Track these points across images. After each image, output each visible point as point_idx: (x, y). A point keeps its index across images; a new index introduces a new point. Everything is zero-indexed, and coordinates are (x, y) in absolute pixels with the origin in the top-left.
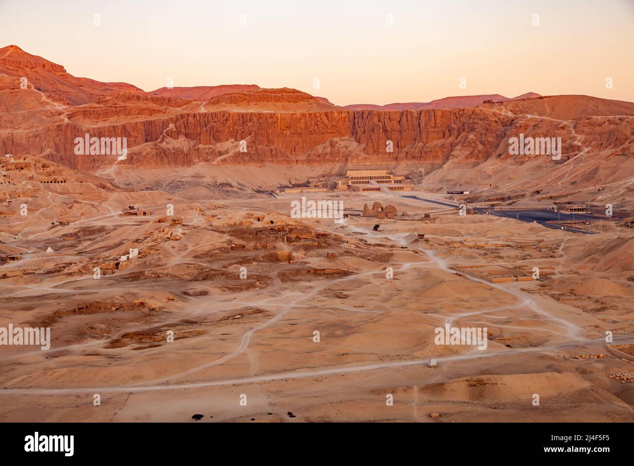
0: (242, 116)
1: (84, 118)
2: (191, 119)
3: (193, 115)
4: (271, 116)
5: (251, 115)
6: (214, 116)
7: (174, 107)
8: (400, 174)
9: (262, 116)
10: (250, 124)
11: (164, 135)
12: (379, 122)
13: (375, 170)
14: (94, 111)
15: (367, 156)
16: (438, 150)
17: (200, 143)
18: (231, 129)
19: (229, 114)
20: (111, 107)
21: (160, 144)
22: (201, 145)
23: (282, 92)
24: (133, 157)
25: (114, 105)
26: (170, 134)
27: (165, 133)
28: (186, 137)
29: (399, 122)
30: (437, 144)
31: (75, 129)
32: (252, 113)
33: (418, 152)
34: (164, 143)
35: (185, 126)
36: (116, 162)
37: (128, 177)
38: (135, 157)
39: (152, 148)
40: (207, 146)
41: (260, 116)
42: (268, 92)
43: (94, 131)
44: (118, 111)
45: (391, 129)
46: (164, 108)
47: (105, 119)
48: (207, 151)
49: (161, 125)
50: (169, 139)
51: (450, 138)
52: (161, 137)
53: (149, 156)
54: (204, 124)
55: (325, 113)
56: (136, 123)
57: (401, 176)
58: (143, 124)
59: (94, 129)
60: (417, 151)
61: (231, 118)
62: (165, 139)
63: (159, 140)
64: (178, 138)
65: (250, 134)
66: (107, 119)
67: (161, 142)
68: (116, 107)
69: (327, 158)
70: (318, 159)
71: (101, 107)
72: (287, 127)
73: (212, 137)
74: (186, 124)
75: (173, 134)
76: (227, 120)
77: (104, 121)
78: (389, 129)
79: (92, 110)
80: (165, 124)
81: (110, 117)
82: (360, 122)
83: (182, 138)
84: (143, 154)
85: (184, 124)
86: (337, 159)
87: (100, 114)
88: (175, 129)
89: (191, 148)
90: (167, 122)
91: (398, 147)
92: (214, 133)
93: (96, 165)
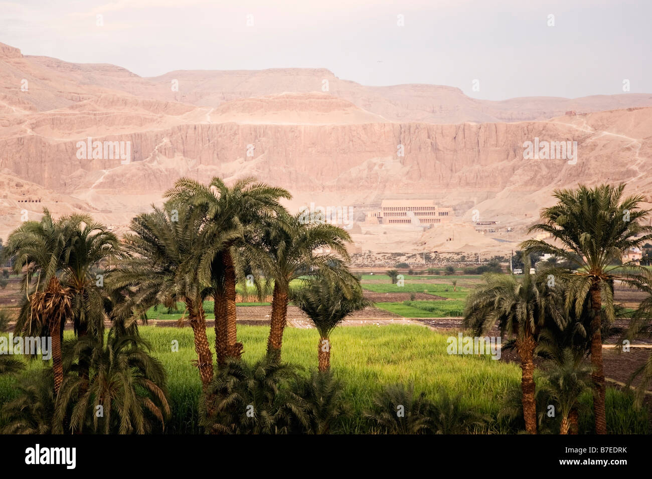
0: (255, 129)
1: (53, 129)
2: (191, 132)
3: (194, 127)
4: (292, 129)
5: (266, 128)
6: (219, 128)
7: (172, 115)
8: (448, 205)
9: (279, 129)
10: (263, 139)
11: (155, 152)
12: (429, 137)
13: (420, 199)
14: (66, 119)
15: (410, 181)
16: (497, 175)
17: (201, 163)
18: (240, 146)
19: (238, 126)
20: (89, 114)
21: (149, 164)
22: (201, 165)
23: (310, 98)
24: (115, 179)
25: (93, 111)
26: (163, 151)
27: (158, 149)
28: (184, 156)
29: (455, 138)
30: (498, 167)
31: (41, 143)
32: (266, 126)
33: (474, 178)
34: (155, 163)
35: (183, 141)
36: (94, 185)
37: (107, 204)
38: (117, 179)
39: (138, 169)
40: (209, 167)
41: (277, 129)
42: (292, 98)
43: (65, 145)
44: (97, 119)
45: (444, 148)
46: (159, 115)
47: (80, 130)
48: (209, 173)
49: (154, 139)
50: (162, 158)
51: (515, 160)
52: (152, 155)
53: (135, 178)
54: (207, 139)
55: (363, 126)
56: (121, 136)
57: (448, 207)
58: (130, 138)
59: (65, 144)
60: (472, 175)
61: (240, 131)
62: (157, 157)
63: (148, 159)
64: (173, 156)
65: (264, 153)
66: (83, 130)
67: (151, 161)
68: (95, 115)
69: (361, 184)
70: (350, 185)
71: (74, 115)
72: (313, 144)
73: (215, 156)
74: (184, 138)
75: (167, 152)
76: (235, 134)
77: (78, 133)
78: (440, 148)
79: (63, 117)
80: (158, 138)
81: (87, 127)
82: (406, 138)
83: (179, 157)
84: (127, 175)
85: (182, 138)
86: (374, 185)
87: (74, 123)
88: (170, 145)
89: (190, 169)
90: (162, 135)
91: (452, 170)
92: (219, 150)
93: (68, 191)
